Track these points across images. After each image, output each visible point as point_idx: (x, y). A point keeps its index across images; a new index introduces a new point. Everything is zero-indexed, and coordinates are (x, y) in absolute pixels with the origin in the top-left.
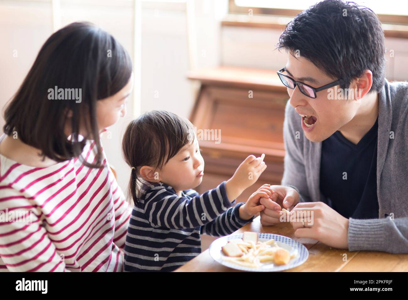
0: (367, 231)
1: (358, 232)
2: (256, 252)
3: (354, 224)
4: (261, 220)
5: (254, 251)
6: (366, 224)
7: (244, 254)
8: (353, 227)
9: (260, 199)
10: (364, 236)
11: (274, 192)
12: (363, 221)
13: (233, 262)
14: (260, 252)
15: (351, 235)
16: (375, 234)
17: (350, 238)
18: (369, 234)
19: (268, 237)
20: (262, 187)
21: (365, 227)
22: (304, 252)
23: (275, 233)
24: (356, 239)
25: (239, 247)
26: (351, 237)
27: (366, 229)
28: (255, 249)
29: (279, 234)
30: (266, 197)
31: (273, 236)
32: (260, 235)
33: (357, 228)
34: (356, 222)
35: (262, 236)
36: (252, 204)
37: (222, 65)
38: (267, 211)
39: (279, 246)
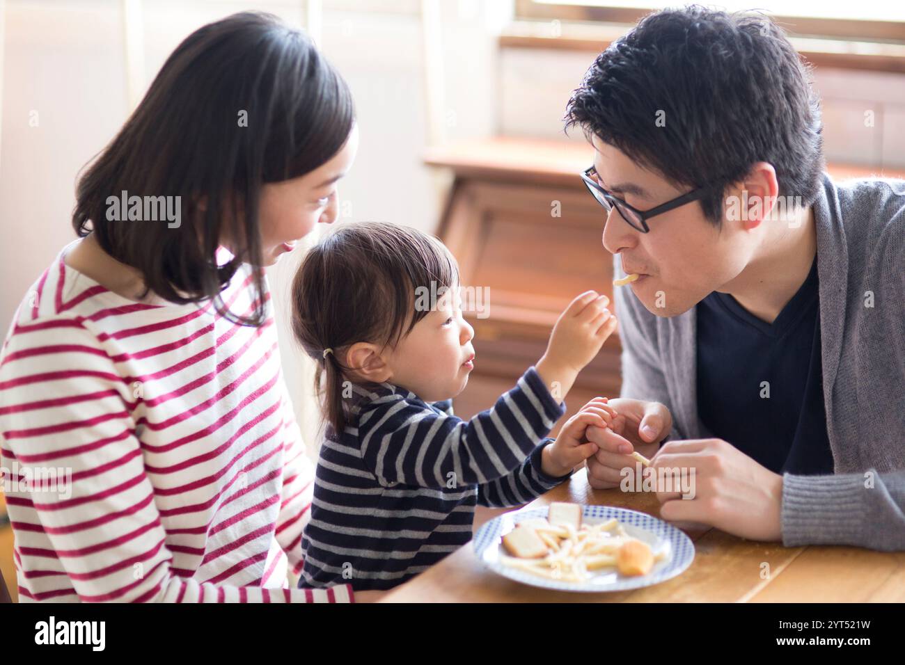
0: (823, 504)
1: (804, 507)
2: (579, 547)
3: (794, 488)
4: (589, 476)
5: (574, 545)
6: (820, 488)
7: (550, 551)
8: (792, 495)
9: (585, 429)
10: (817, 514)
11: (616, 413)
12: (813, 480)
13: (526, 571)
14: (586, 547)
15: (789, 513)
16: (842, 511)
17: (786, 520)
18: (827, 511)
19: (605, 514)
20: (590, 403)
21: (819, 494)
22: (685, 547)
23: (620, 506)
24: (801, 521)
25: (541, 537)
26: (787, 517)
27: (822, 498)
28: (576, 539)
29: (629, 508)
30: (599, 424)
31: (616, 512)
32: (587, 510)
33: (802, 496)
34: (798, 483)
35: (590, 513)
36: (570, 441)
37: (502, 133)
38: (603, 456)
39: (630, 534)
